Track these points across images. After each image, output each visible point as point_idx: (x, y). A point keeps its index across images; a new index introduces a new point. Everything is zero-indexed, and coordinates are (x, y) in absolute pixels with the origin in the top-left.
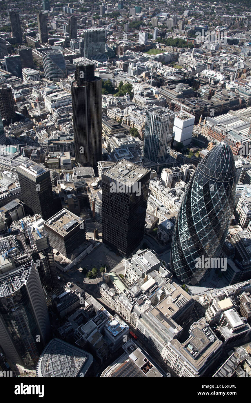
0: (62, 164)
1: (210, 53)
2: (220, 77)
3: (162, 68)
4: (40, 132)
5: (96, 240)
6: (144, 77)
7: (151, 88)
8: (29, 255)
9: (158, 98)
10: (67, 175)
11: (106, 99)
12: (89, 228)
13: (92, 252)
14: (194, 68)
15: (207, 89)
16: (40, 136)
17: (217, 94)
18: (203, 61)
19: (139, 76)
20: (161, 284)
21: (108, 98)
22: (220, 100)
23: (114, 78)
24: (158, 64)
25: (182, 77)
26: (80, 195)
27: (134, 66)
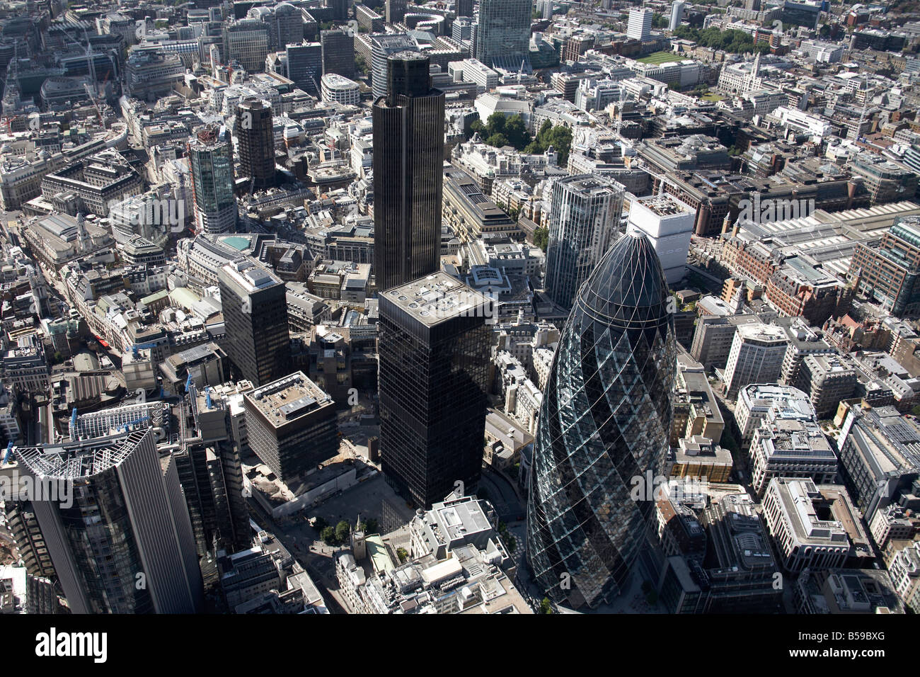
0: (344, 288)
1: (809, 67)
2: (816, 127)
3: (663, 97)
4: (316, 214)
5: (371, 464)
6: (611, 116)
7: (618, 141)
8: (184, 448)
9: (628, 165)
10: (349, 314)
11: (495, 157)
12: (362, 437)
13: (352, 489)
14: (749, 102)
15: (768, 153)
16: (314, 223)
17: (790, 167)
18: (780, 86)
19: (599, 113)
20: (476, 577)
21: (500, 154)
22: (791, 180)
23: (534, 110)
24: (659, 86)
25: (708, 120)
26: (358, 358)
27: (593, 88)
